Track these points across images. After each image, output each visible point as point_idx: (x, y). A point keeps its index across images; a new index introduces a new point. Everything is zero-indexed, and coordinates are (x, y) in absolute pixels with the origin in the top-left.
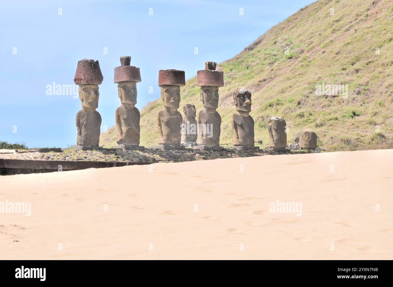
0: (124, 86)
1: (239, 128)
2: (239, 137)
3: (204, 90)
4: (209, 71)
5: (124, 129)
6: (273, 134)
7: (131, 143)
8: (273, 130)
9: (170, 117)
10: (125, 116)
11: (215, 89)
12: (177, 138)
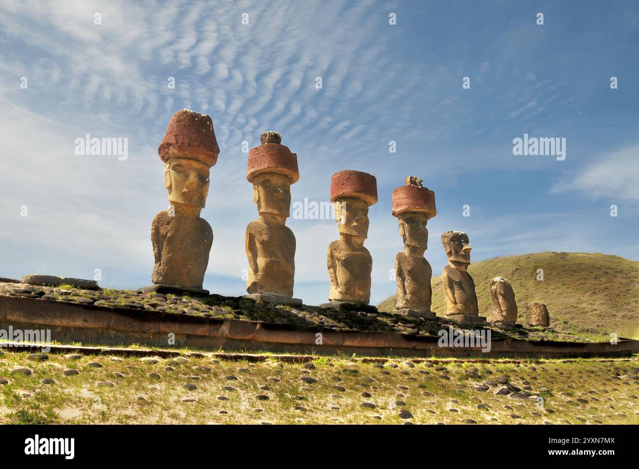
0: (264, 181)
1: (455, 287)
2: (457, 301)
3: (405, 218)
4: (414, 186)
5: (261, 262)
6: (500, 301)
7: (275, 292)
8: (498, 296)
9: (352, 253)
10: (265, 237)
11: (421, 218)
12: (363, 291)
